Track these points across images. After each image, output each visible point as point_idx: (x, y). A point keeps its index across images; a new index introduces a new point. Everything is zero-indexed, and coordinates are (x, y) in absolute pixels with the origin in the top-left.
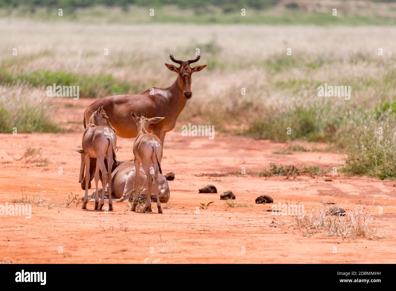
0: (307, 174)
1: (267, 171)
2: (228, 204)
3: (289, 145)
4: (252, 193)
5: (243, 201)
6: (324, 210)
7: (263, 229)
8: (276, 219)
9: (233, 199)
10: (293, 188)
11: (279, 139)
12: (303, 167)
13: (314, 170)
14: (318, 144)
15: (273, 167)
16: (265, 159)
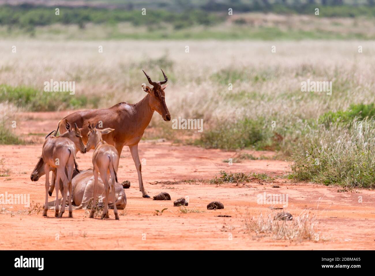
0: (256, 181)
1: (218, 178)
2: (181, 211)
3: (238, 154)
4: (203, 199)
5: (195, 207)
6: (272, 215)
7: (215, 233)
8: (227, 224)
9: (185, 205)
10: (243, 194)
11: (229, 148)
12: (252, 174)
13: (262, 177)
14: (265, 152)
15: (223, 175)
16: (216, 167)
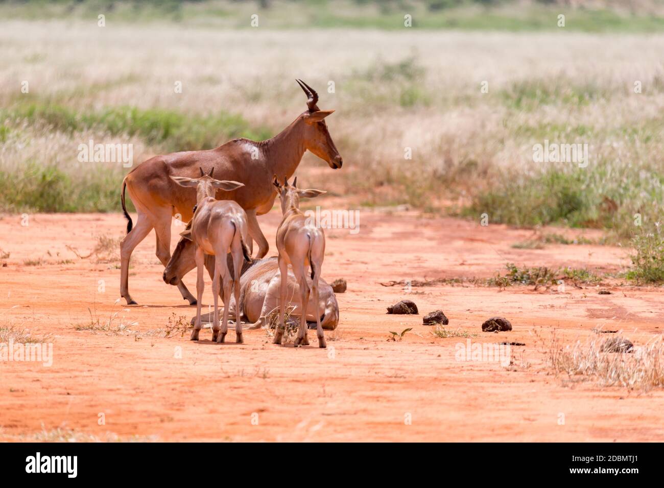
0: (569, 281)
1: (501, 276)
2: (436, 333)
3: (538, 233)
4: (476, 313)
5: (462, 327)
6: (597, 343)
7: (495, 374)
8: (517, 358)
9: (443, 324)
10: (546, 306)
11: (522, 223)
12: (563, 269)
13: (580, 275)
14: (587, 230)
15: (511, 270)
16: (498, 257)
